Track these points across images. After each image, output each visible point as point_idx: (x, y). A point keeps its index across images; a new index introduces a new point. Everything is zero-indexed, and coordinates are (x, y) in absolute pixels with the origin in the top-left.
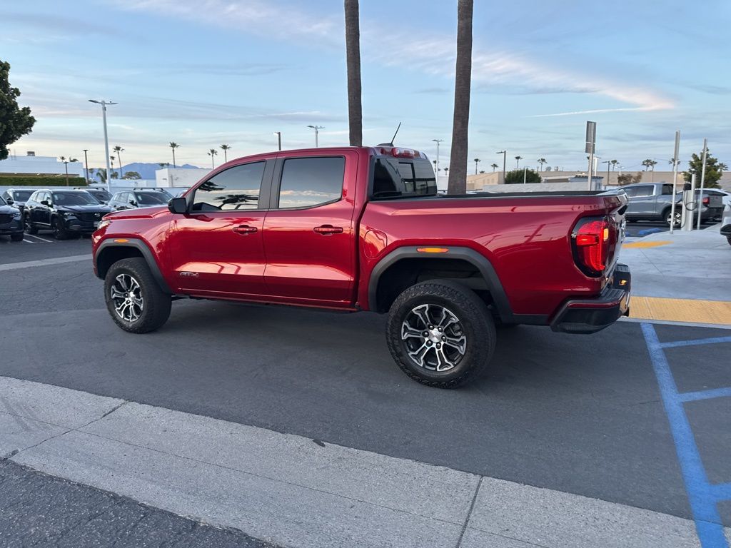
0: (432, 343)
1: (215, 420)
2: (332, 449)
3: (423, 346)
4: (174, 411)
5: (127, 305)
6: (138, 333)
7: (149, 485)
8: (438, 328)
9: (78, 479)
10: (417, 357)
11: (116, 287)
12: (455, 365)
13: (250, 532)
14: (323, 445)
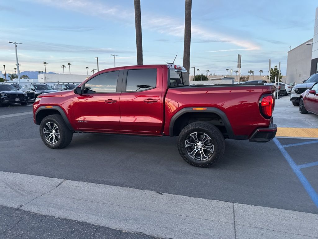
0: (198, 148)
1: (109, 186)
2: (166, 196)
3: (194, 150)
4: (89, 183)
5: (51, 136)
6: (57, 149)
7: (92, 216)
8: (201, 142)
9: (58, 216)
10: (192, 155)
11: (46, 128)
12: (209, 158)
13: (147, 233)
14: (162, 194)
